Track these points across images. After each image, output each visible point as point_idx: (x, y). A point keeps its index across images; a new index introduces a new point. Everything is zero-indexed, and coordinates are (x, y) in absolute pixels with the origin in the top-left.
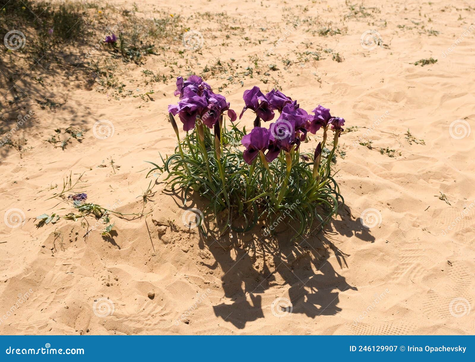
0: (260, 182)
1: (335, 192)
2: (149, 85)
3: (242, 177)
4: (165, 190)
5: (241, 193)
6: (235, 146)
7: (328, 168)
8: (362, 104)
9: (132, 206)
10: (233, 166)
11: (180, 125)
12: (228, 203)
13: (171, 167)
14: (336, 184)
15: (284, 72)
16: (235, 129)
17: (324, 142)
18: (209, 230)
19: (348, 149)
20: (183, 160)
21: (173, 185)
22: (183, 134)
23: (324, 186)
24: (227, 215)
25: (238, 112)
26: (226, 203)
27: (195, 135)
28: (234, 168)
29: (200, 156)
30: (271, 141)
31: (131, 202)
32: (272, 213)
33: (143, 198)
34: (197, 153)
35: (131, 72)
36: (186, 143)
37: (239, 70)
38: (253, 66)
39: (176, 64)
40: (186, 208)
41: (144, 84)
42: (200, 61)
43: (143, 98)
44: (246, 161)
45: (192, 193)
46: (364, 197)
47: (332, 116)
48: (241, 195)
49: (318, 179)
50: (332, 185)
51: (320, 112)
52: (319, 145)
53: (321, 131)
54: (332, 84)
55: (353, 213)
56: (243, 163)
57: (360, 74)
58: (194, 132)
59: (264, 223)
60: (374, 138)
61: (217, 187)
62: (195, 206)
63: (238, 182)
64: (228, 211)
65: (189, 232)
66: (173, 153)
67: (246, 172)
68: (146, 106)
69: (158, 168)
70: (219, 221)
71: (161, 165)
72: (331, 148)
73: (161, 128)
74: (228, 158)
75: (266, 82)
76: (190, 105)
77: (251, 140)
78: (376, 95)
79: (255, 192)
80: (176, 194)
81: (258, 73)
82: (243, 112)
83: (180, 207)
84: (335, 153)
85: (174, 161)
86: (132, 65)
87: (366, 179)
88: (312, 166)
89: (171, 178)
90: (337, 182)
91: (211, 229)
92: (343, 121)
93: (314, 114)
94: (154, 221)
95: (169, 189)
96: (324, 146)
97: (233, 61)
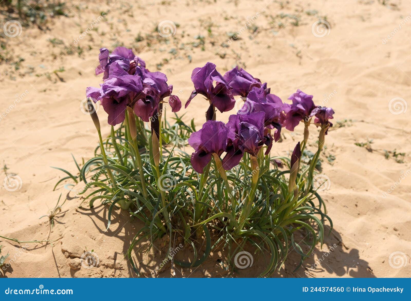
0: (216, 197)
1: (320, 212)
2: (59, 60)
3: (189, 190)
4: (80, 208)
5: (187, 213)
6: (180, 146)
7: (311, 177)
8: (358, 88)
9: (33, 230)
10: (177, 175)
11: (103, 116)
12: (170, 226)
13: (89, 175)
14: (321, 201)
15: (249, 43)
16: (180, 123)
17: (305, 142)
18: (142, 265)
19: (338, 151)
20: (106, 166)
21: (92, 201)
22: (106, 129)
23: (303, 204)
24: (168, 243)
25: (183, 99)
26: (166, 226)
27: (123, 130)
28: (178, 178)
29: (130, 160)
30: (230, 141)
31: (32, 225)
32: (231, 241)
33: (47, 219)
34: (127, 155)
35: (32, 41)
36: (110, 141)
37: (185, 40)
38: (205, 34)
39: (96, 30)
40: (109, 233)
41: (51, 58)
42: (130, 26)
43: (49, 78)
44: (195, 168)
45: (119, 212)
46: (361, 219)
47: (316, 104)
48: (188, 215)
49: (295, 193)
50: (316, 202)
51: (299, 99)
52: (298, 146)
53: (301, 126)
54: (317, 59)
55: (345, 242)
56: (190, 171)
57: (356, 45)
58: (122, 127)
59: (220, 254)
60: (375, 136)
61: (153, 203)
62: (123, 230)
63: (183, 197)
64: (169, 237)
65: (113, 267)
66: (91, 156)
67: (195, 183)
68: (53, 88)
69: (71, 176)
70: (156, 252)
71: (75, 172)
72: (314, 151)
73: (75, 120)
74: (170, 163)
75: (223, 57)
76: (118, 89)
77: (202, 138)
78: (378, 76)
79: (207, 212)
80: (96, 214)
81: (213, 44)
82: (191, 98)
83: (101, 231)
84: (321, 156)
85: (93, 167)
86: (35, 30)
87: (364, 194)
88: (287, 176)
89: (89, 191)
90: (323, 198)
91: (145, 262)
92: (332, 112)
93: (291, 103)
94: (64, 252)
95: (87, 206)
96: (304, 147)
97: (178, 26)
